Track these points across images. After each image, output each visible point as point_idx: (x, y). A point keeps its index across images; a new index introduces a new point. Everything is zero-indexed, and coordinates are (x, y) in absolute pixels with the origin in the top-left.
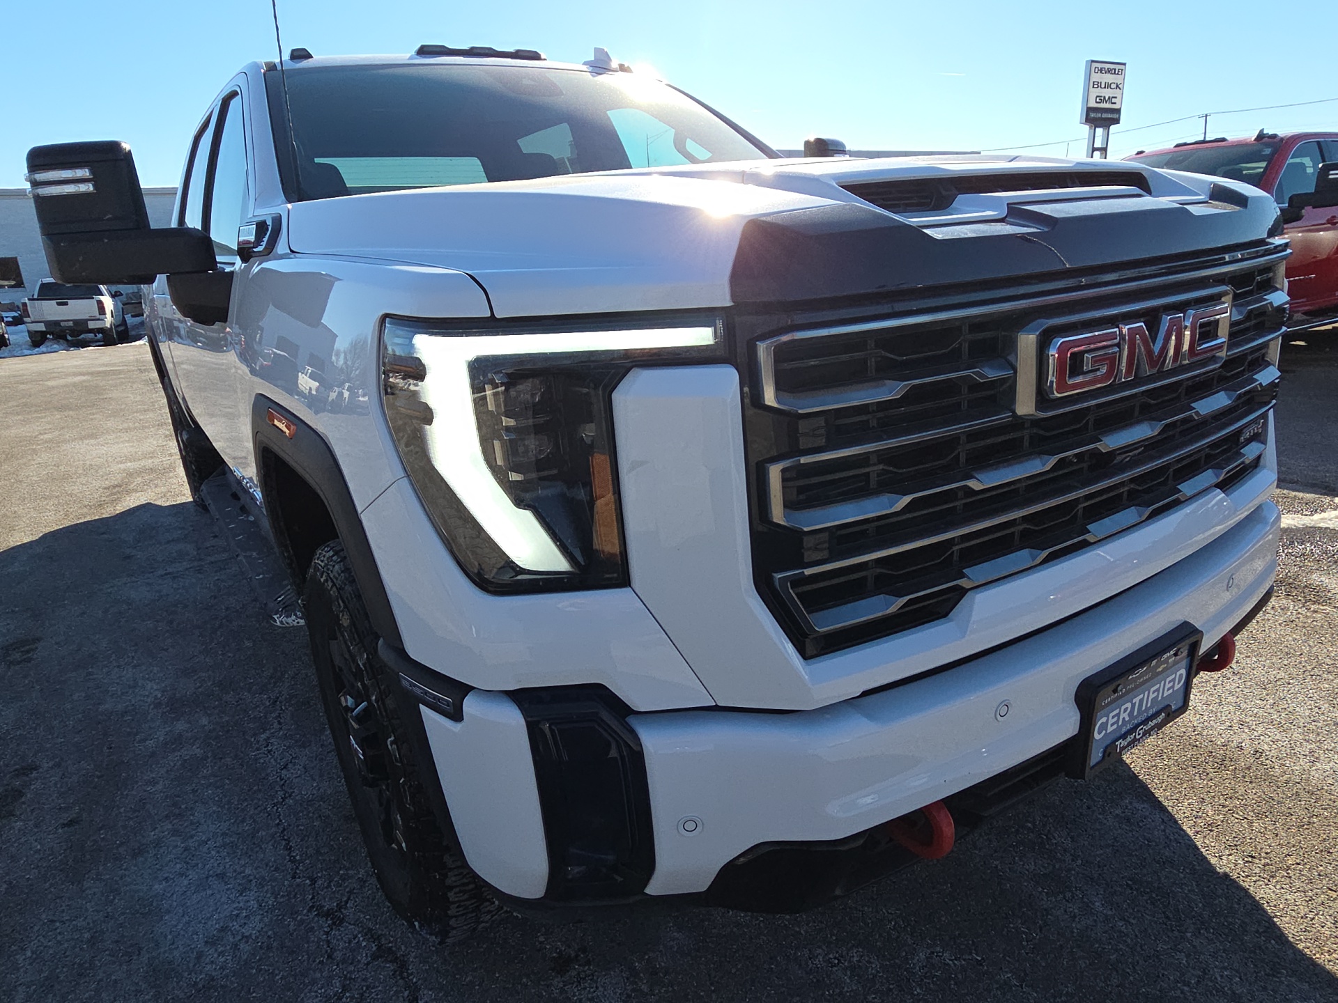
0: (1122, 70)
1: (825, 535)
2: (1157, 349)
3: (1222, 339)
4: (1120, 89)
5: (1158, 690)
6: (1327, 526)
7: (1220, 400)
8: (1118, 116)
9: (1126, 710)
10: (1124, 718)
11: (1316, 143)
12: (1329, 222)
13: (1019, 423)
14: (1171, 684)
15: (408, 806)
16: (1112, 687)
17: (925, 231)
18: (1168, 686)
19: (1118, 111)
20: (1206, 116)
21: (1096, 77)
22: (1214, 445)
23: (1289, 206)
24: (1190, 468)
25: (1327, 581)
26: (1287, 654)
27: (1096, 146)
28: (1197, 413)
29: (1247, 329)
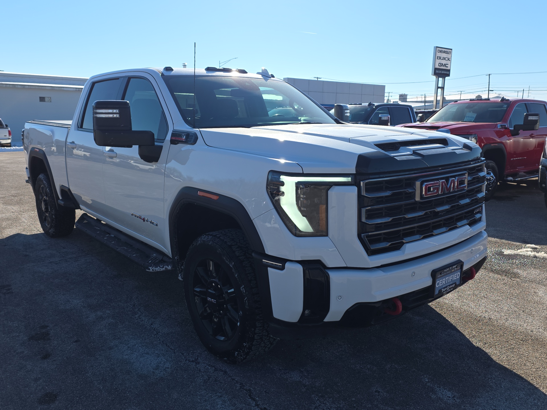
0: (450, 52)
1: (374, 226)
2: (448, 186)
3: (466, 184)
4: (450, 60)
5: (452, 277)
6: (522, 254)
7: (467, 201)
8: (449, 73)
9: (444, 280)
10: (444, 283)
11: (524, 104)
12: (530, 136)
13: (416, 202)
14: (456, 276)
15: (246, 307)
16: (440, 272)
17: (395, 157)
18: (455, 276)
19: (449, 71)
20: (489, 75)
21: (439, 54)
22: (466, 213)
23: (514, 129)
24: (460, 219)
25: (519, 271)
26: (503, 292)
27: (439, 86)
28: (460, 203)
29: (475, 182)
